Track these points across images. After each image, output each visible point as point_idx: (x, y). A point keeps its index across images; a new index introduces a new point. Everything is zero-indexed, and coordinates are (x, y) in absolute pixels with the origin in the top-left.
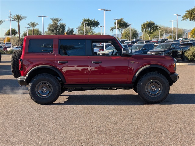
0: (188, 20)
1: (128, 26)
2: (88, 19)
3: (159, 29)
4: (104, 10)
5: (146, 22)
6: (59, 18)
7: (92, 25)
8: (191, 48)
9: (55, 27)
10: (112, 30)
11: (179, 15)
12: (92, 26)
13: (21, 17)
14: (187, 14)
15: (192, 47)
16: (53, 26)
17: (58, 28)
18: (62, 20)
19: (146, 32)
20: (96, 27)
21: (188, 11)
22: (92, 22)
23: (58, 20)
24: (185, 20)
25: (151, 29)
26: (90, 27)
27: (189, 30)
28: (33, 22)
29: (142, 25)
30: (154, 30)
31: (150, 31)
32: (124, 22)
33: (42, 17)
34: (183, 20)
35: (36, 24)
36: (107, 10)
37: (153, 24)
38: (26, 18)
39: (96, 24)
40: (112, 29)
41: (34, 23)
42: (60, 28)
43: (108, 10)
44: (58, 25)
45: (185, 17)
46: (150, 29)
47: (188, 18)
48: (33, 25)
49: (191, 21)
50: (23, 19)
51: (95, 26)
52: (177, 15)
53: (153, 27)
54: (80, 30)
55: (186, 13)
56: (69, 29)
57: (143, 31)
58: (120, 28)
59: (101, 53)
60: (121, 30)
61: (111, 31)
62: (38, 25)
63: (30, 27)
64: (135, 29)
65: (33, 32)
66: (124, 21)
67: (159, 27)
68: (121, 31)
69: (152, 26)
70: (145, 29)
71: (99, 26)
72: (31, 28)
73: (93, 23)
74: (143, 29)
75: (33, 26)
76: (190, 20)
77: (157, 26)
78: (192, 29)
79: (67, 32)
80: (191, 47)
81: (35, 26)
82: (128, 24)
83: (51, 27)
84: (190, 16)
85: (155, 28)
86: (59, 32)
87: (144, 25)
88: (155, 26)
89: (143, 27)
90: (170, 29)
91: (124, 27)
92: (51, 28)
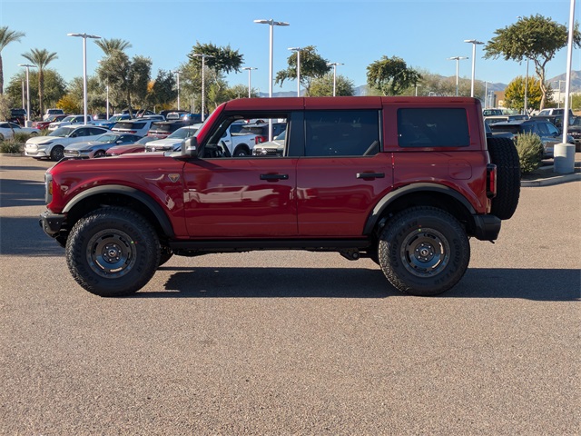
0: (502, 55)
1: (328, 69)
2: (211, 46)
3: (419, 79)
4: (270, 23)
5: (381, 61)
6: (122, 41)
7: (220, 63)
8: (519, 138)
9: (120, 67)
10: (280, 80)
11: (478, 43)
12: (222, 67)
13: (6, 34)
14: (498, 38)
15: (523, 136)
16: (113, 65)
17: (128, 72)
18: (131, 46)
19: (380, 88)
20: (234, 71)
21: (500, 31)
22: (223, 54)
23: (117, 46)
24: (493, 57)
25: (395, 79)
26: (214, 70)
27: (494, 85)
28: (40, 50)
29: (368, 68)
30: (405, 84)
31: (394, 85)
32: (315, 58)
33: (83, 36)
34: (488, 55)
35: (51, 56)
36: (278, 24)
37: (402, 65)
38: (22, 38)
39: (232, 61)
40: (282, 76)
41: (44, 52)
42: (136, 70)
43: (282, 24)
44: (130, 62)
45: (493, 49)
46: (392, 79)
47: (502, 52)
48: (41, 58)
49: (511, 59)
50: (12, 39)
51: (230, 68)
52: (474, 42)
53: (401, 76)
54: (183, 77)
55: (497, 36)
56: (161, 74)
57: (371, 85)
58: (305, 74)
59: (263, 147)
60: (306, 81)
61: (278, 82)
62: (57, 58)
63: (32, 64)
64: (345, 79)
65: (42, 79)
66: (317, 53)
67: (419, 76)
68: (307, 85)
69: (399, 71)
70: (377, 80)
71: (242, 67)
72: (37, 69)
73: (223, 58)
74: (372, 78)
75: (42, 62)
76: (508, 58)
77: (412, 73)
78: (508, 84)
79: (156, 84)
80: (519, 136)
81: (46, 63)
82: (328, 64)
83: (106, 68)
84: (507, 44)
85: (407, 77)
86: (131, 82)
87: (375, 68)
88: (407, 73)
89: (374, 75)
90: (445, 80)
91: (316, 71)
92: (107, 72)
